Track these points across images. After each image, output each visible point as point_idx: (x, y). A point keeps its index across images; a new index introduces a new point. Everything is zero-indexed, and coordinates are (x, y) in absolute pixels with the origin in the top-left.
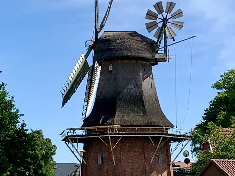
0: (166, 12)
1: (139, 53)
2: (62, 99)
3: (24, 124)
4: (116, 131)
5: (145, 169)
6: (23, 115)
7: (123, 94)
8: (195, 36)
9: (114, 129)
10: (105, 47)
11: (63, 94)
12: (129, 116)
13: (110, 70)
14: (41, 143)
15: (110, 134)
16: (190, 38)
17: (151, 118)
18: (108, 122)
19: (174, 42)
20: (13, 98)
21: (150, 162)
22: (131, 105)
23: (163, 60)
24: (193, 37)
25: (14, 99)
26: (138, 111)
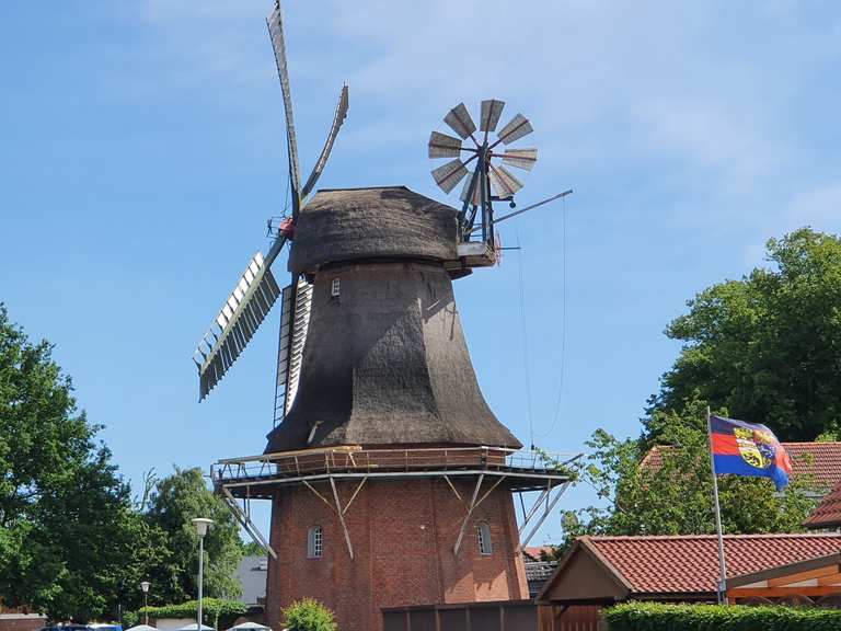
0: (481, 130)
1: (410, 243)
2: (199, 378)
3: (106, 450)
4: (351, 463)
5: (440, 569)
6: (103, 427)
7: (372, 359)
8: (571, 191)
9: (344, 455)
10: (319, 232)
11: (199, 366)
12: (388, 419)
13: (333, 294)
14: (199, 501)
15: (333, 471)
16: (559, 196)
17: (450, 424)
18: (329, 437)
19: (514, 210)
20: (69, 380)
21: (453, 547)
22: (393, 389)
23: (484, 261)
24: (567, 193)
25: (74, 384)
26: (414, 404)
